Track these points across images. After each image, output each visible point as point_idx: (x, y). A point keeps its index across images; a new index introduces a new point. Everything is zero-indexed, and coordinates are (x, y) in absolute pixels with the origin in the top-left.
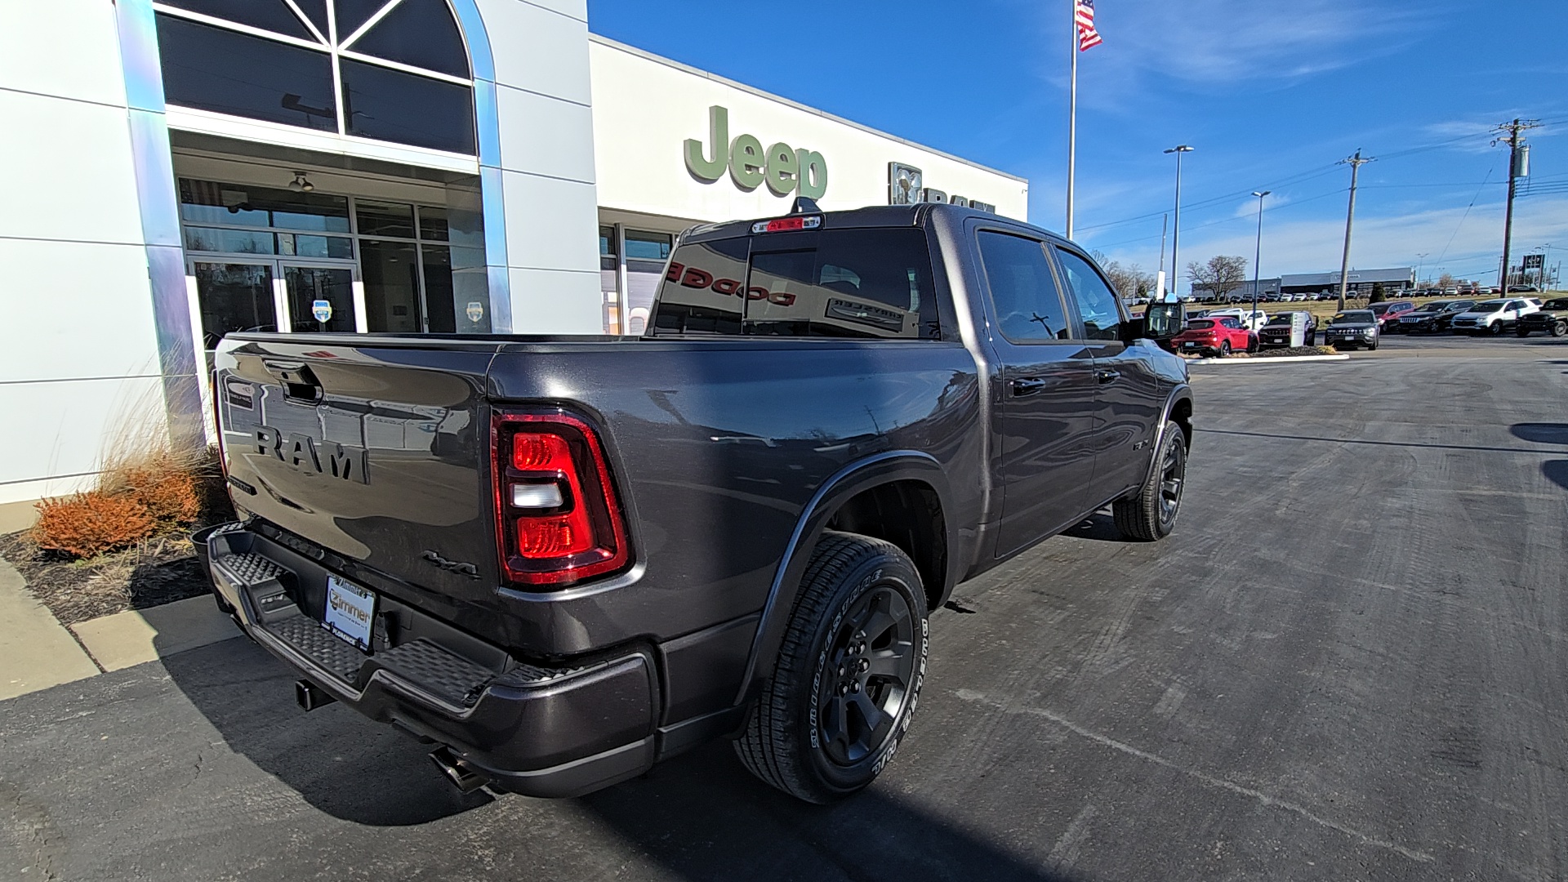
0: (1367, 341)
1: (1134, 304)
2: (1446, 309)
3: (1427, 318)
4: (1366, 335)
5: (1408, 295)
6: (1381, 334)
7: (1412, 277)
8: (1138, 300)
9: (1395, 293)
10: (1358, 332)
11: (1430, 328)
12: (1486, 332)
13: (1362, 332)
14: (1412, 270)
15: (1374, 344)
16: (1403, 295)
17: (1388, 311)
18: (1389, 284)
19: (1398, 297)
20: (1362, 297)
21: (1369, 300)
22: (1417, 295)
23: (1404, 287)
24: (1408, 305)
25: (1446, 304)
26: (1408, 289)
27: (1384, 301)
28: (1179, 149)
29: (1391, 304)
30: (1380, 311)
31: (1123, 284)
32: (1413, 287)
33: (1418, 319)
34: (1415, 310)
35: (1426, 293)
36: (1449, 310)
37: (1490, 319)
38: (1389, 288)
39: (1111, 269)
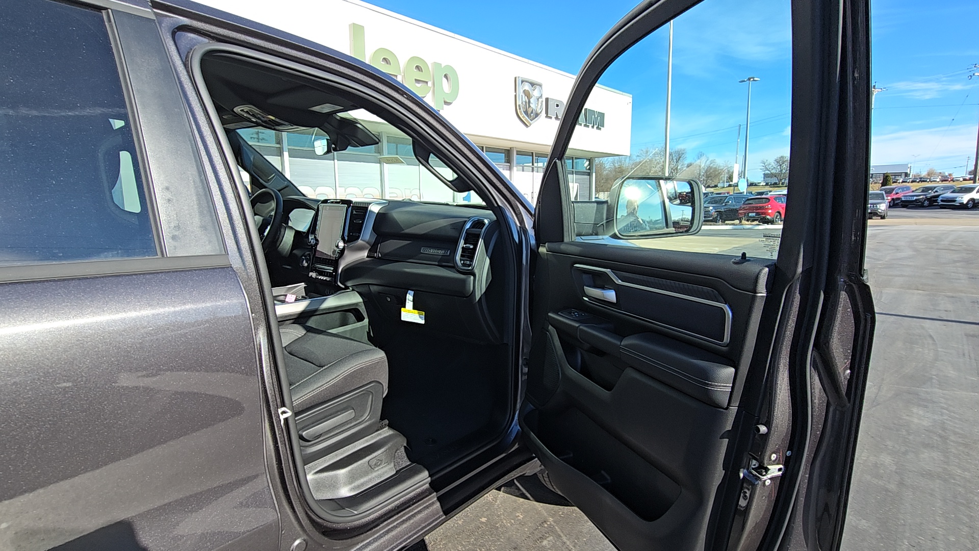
0: (880, 212)
1: (725, 186)
2: (934, 191)
3: (921, 197)
4: (879, 209)
5: (906, 182)
6: (890, 207)
7: (909, 170)
8: (728, 183)
9: (897, 180)
10: (873, 207)
11: (923, 203)
12: (963, 207)
13: (876, 206)
14: (909, 166)
15: (884, 215)
16: (903, 182)
17: (894, 192)
18: (894, 174)
19: (899, 183)
20: (876, 183)
21: (880, 185)
22: (913, 182)
23: (903, 176)
24: (908, 188)
25: (935, 188)
26: (906, 178)
27: (891, 185)
28: (749, 79)
29: (896, 187)
30: (889, 192)
31: (719, 173)
32: (909, 176)
33: (915, 198)
34: (913, 191)
35: (918, 181)
36: (936, 191)
37: (965, 198)
38: (894, 177)
39: (711, 164)
